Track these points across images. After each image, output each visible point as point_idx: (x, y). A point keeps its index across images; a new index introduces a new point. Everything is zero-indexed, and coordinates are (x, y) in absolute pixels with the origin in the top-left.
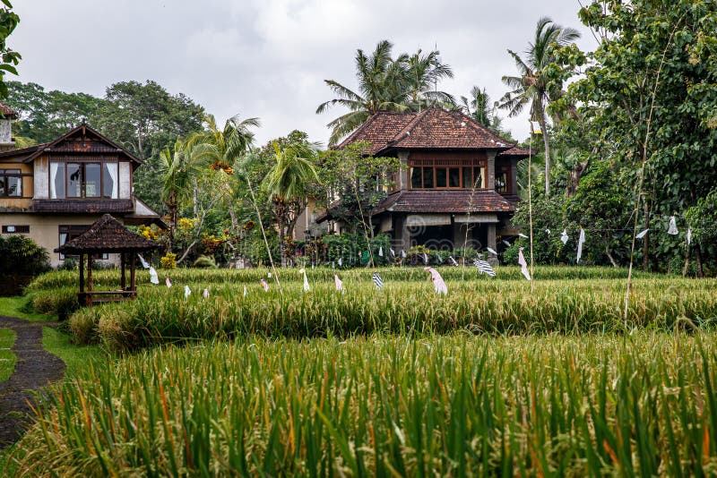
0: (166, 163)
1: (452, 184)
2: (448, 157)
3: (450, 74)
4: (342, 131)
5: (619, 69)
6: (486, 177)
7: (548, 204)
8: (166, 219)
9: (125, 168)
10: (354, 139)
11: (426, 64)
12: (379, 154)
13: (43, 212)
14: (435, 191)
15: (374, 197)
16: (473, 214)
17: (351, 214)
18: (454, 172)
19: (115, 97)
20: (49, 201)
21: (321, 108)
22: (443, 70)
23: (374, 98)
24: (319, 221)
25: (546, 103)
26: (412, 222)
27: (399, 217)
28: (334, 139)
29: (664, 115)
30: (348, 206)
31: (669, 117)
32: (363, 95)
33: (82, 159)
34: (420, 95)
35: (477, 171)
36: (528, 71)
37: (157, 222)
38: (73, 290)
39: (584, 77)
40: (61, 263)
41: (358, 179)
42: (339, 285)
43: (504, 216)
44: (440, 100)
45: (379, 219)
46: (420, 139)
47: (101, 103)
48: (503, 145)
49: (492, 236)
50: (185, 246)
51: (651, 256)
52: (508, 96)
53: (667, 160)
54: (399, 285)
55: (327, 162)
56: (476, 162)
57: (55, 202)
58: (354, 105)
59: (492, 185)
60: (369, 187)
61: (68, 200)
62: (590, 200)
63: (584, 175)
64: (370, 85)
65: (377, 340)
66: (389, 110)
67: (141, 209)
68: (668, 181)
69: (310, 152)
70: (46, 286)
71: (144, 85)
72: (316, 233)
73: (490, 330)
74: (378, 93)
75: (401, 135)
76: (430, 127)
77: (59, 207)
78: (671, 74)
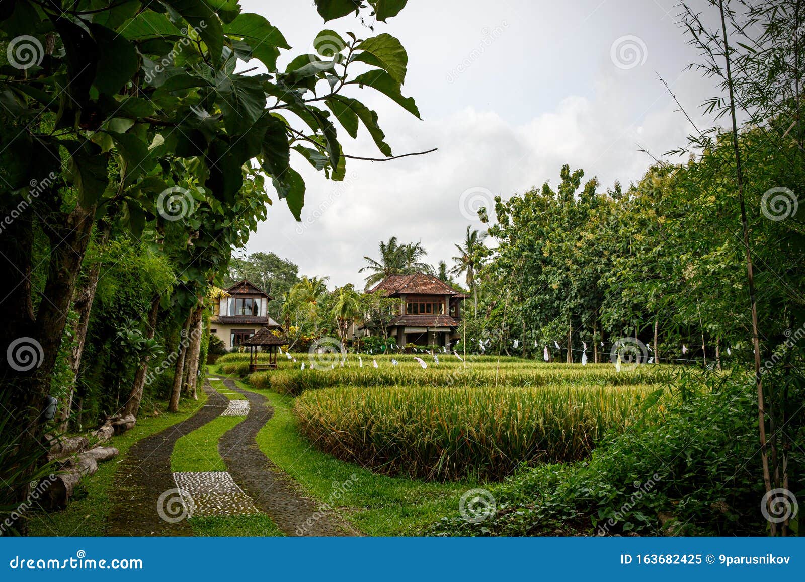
0: (285, 299)
1: (428, 312)
2: (426, 298)
3: (425, 253)
4: (372, 283)
5: (510, 257)
6: (445, 309)
7: (476, 322)
8: (284, 328)
9: (264, 301)
10: (378, 288)
11: (415, 249)
12: (391, 296)
13: (224, 323)
14: (419, 315)
15: (388, 318)
16: (440, 327)
17: (376, 326)
18: (429, 306)
19: (253, 260)
20: (227, 317)
21: (361, 270)
22: (422, 251)
23: (388, 266)
24: (360, 329)
25: (475, 271)
26: (407, 331)
27: (401, 328)
28: (368, 286)
29: (532, 281)
30: (375, 322)
31: (535, 282)
32: (383, 264)
33: (243, 297)
34: (412, 264)
35: (440, 305)
36: (465, 254)
37: (280, 329)
38: (247, 363)
39: (492, 261)
40: (232, 348)
41: (380, 309)
42: (375, 364)
43: (453, 329)
44: (421, 267)
45: (390, 329)
46: (412, 289)
47: (245, 263)
48: (453, 293)
49: (447, 338)
50: (292, 341)
51: (527, 350)
52: (455, 267)
53: (534, 303)
54: (401, 364)
55: (365, 300)
56: (440, 301)
57: (229, 318)
58: (377, 269)
59: (448, 313)
60: (386, 313)
61: (236, 317)
62: (496, 322)
63: (495, 308)
64: (387, 259)
65: (396, 387)
66: (395, 273)
67: (271, 322)
68: (534, 313)
69: (356, 294)
70: (229, 360)
71: (267, 254)
72: (358, 335)
73: (441, 385)
74: (390, 264)
75: (402, 287)
76: (417, 283)
77: (232, 320)
78: (535, 261)
